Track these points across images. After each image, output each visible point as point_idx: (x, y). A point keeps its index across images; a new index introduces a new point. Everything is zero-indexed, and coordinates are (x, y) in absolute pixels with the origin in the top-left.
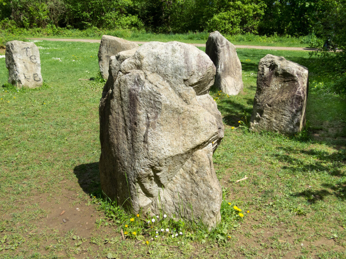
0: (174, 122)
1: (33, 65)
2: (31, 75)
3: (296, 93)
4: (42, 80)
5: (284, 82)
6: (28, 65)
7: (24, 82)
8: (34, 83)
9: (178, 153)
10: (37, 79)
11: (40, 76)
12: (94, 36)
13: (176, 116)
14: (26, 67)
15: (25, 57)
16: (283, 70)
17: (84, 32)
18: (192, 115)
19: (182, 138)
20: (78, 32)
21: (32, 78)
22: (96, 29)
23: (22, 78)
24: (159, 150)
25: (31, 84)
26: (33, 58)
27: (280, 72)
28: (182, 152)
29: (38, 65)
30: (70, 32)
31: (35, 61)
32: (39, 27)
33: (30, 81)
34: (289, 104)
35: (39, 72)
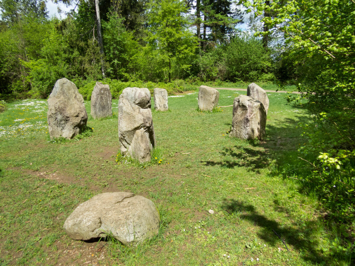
0: (127, 117)
1: (164, 100)
2: (163, 105)
3: (246, 116)
4: (168, 108)
5: (243, 110)
6: (161, 100)
7: (159, 108)
8: (163, 109)
9: (129, 130)
10: (165, 107)
11: (167, 106)
12: (240, 86)
13: (128, 115)
14: (160, 101)
15: (160, 96)
16: (242, 104)
17: (235, 84)
18: (133, 115)
19: (130, 124)
20: (232, 84)
21: (163, 106)
22: (242, 82)
23: (158, 106)
24: (122, 128)
25: (162, 109)
26: (164, 96)
27: (241, 105)
28: (130, 130)
29: (166, 100)
30: (227, 84)
31: (165, 98)
32: (211, 81)
33: (162, 107)
34: (243, 122)
35: (166, 104)
